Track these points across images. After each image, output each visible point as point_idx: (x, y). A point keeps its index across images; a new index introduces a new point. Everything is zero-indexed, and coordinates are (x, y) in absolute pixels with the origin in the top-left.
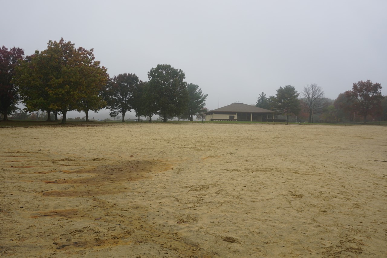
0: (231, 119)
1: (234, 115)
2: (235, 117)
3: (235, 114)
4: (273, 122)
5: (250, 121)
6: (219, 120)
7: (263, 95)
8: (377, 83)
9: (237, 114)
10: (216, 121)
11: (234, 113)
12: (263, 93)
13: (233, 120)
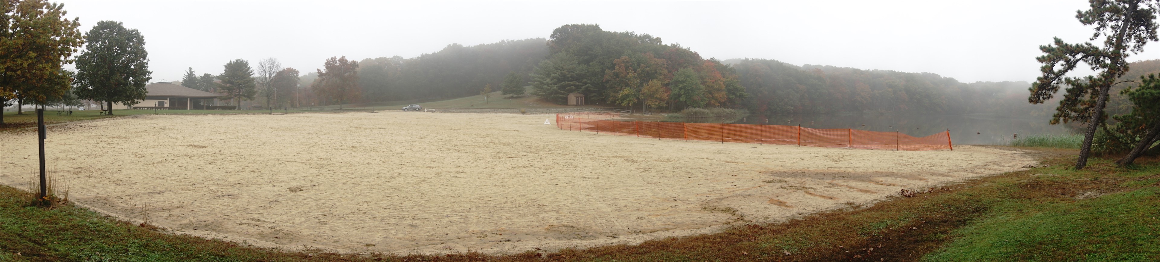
0: (161, 106)
1: (165, 101)
2: (166, 103)
3: (167, 99)
4: (205, 111)
5: (186, 108)
6: (146, 109)
7: (190, 72)
8: (353, 61)
9: (168, 99)
10: (141, 109)
11: (165, 98)
12: (190, 69)
13: (164, 108)
